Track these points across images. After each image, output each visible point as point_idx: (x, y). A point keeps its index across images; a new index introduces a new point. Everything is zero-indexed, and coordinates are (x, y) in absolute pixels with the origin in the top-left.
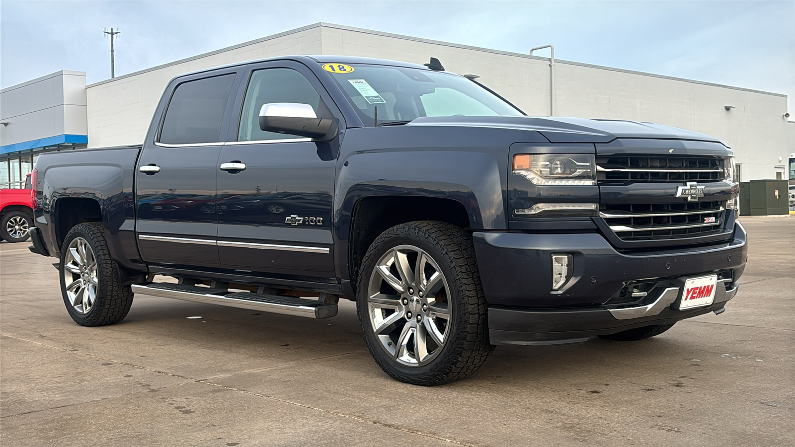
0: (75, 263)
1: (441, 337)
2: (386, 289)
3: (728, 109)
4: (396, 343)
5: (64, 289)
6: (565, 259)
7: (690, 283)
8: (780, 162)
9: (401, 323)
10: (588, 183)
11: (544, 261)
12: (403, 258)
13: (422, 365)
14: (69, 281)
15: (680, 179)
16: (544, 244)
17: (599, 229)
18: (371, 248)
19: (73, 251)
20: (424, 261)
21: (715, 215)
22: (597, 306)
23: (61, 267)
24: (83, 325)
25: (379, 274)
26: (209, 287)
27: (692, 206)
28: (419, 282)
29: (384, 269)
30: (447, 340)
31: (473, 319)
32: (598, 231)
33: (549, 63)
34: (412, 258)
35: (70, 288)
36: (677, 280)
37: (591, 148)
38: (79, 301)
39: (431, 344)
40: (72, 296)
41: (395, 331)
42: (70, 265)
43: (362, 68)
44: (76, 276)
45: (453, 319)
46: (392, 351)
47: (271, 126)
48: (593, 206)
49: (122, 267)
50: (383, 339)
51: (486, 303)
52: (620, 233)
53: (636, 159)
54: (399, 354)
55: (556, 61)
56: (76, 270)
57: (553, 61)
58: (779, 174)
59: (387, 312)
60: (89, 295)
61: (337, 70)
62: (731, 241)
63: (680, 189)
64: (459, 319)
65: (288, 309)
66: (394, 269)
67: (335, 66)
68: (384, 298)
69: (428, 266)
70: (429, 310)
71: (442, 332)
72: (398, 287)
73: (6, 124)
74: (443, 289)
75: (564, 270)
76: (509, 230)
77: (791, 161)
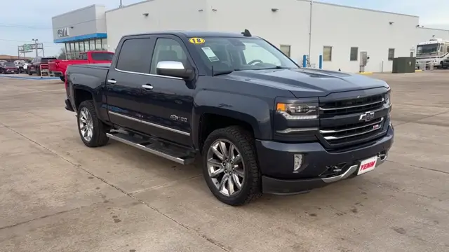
0: (84, 118)
1: (240, 185)
2: (215, 157)
3: (391, 23)
4: (220, 183)
5: (80, 129)
6: (301, 156)
7: (363, 163)
8: (413, 47)
9: (222, 174)
10: (315, 117)
11: (291, 156)
12: (223, 145)
13: (231, 196)
14: (82, 126)
15: (362, 110)
16: (291, 148)
17: (318, 139)
18: (209, 137)
19: (83, 113)
20: (233, 148)
21: (379, 124)
23: (78, 117)
24: (88, 146)
25: (212, 150)
27: (368, 123)
28: (231, 157)
29: (215, 148)
30: (243, 187)
31: (255, 180)
32: (318, 141)
34: (228, 145)
35: (82, 129)
36: (357, 162)
37: (317, 99)
38: (86, 135)
39: (236, 188)
40: (83, 132)
41: (219, 177)
42: (82, 118)
44: (85, 124)
45: (246, 177)
46: (218, 186)
48: (316, 129)
49: (103, 123)
50: (214, 180)
51: (261, 173)
54: (221, 189)
56: (84, 121)
58: (412, 53)
59: (216, 168)
60: (90, 133)
61: (196, 42)
63: (362, 116)
66: (219, 148)
67: (196, 39)
68: (215, 161)
69: (235, 151)
70: (234, 171)
71: (241, 183)
72: (221, 158)
73: (72, 28)
74: (241, 163)
75: (300, 161)
76: (273, 140)
77: (418, 46)
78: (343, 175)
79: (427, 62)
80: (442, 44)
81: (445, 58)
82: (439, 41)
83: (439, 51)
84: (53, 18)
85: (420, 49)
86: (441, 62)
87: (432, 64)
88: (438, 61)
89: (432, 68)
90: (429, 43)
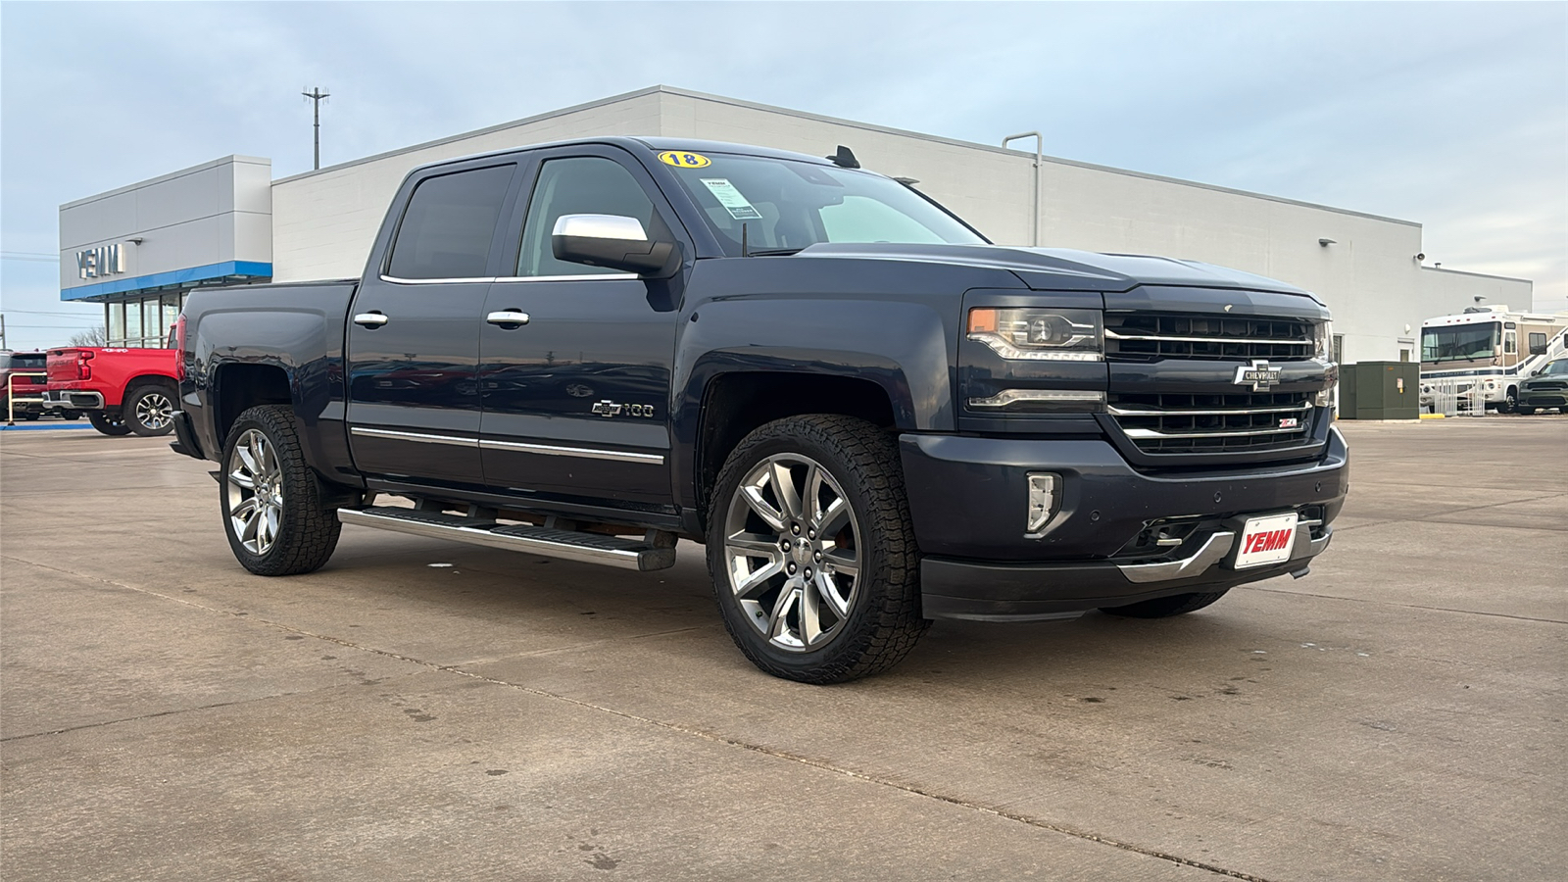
0: (246, 472)
1: (843, 605)
2: (756, 525)
3: (1324, 244)
4: (769, 614)
5: (227, 514)
6: (1049, 481)
7: (1253, 526)
8: (1407, 333)
9: (778, 581)
10: (1091, 357)
11: (1015, 484)
12: (784, 475)
13: (811, 650)
14: (235, 500)
15: (1242, 354)
16: (1014, 456)
17: (1106, 433)
18: (732, 456)
19: (243, 451)
20: (818, 480)
21: (1297, 415)
22: (1100, 559)
23: (223, 479)
24: (256, 573)
25: (744, 500)
26: (465, 515)
27: (1260, 399)
28: (810, 515)
29: (753, 492)
30: (852, 610)
31: (895, 577)
32: (1104, 437)
33: (1033, 162)
34: (799, 474)
35: (237, 512)
36: (1231, 520)
37: (1097, 301)
38: (251, 533)
39: (827, 616)
40: (240, 526)
41: (767, 593)
42: (237, 474)
43: (723, 161)
44: (247, 493)
45: (863, 575)
46: (763, 627)
47: (573, 252)
48: (1097, 396)
49: (321, 479)
50: (749, 606)
51: (918, 551)
52: (1139, 441)
53: (1170, 321)
54: (773, 632)
55: (1045, 159)
56: (247, 482)
57: (1040, 158)
58: (1404, 353)
59: (756, 563)
60: (268, 524)
61: (683, 163)
62: (1321, 458)
63: (1241, 370)
64: (874, 576)
65: (595, 554)
66: (768, 492)
67: (680, 155)
68: (751, 540)
69: (824, 488)
70: (824, 561)
71: (845, 595)
72: (775, 522)
73: (138, 242)
74: (848, 526)
75: (1047, 500)
76: (958, 432)
77: (1425, 331)
78: (1186, 562)
79: (1462, 388)
80: (1511, 325)
81: (1524, 375)
82: (1498, 313)
83: (1499, 349)
84: (62, 209)
85: (1432, 340)
86: (1512, 389)
87: (1478, 396)
88: (1499, 387)
89: (1478, 410)
90: (1464, 319)
